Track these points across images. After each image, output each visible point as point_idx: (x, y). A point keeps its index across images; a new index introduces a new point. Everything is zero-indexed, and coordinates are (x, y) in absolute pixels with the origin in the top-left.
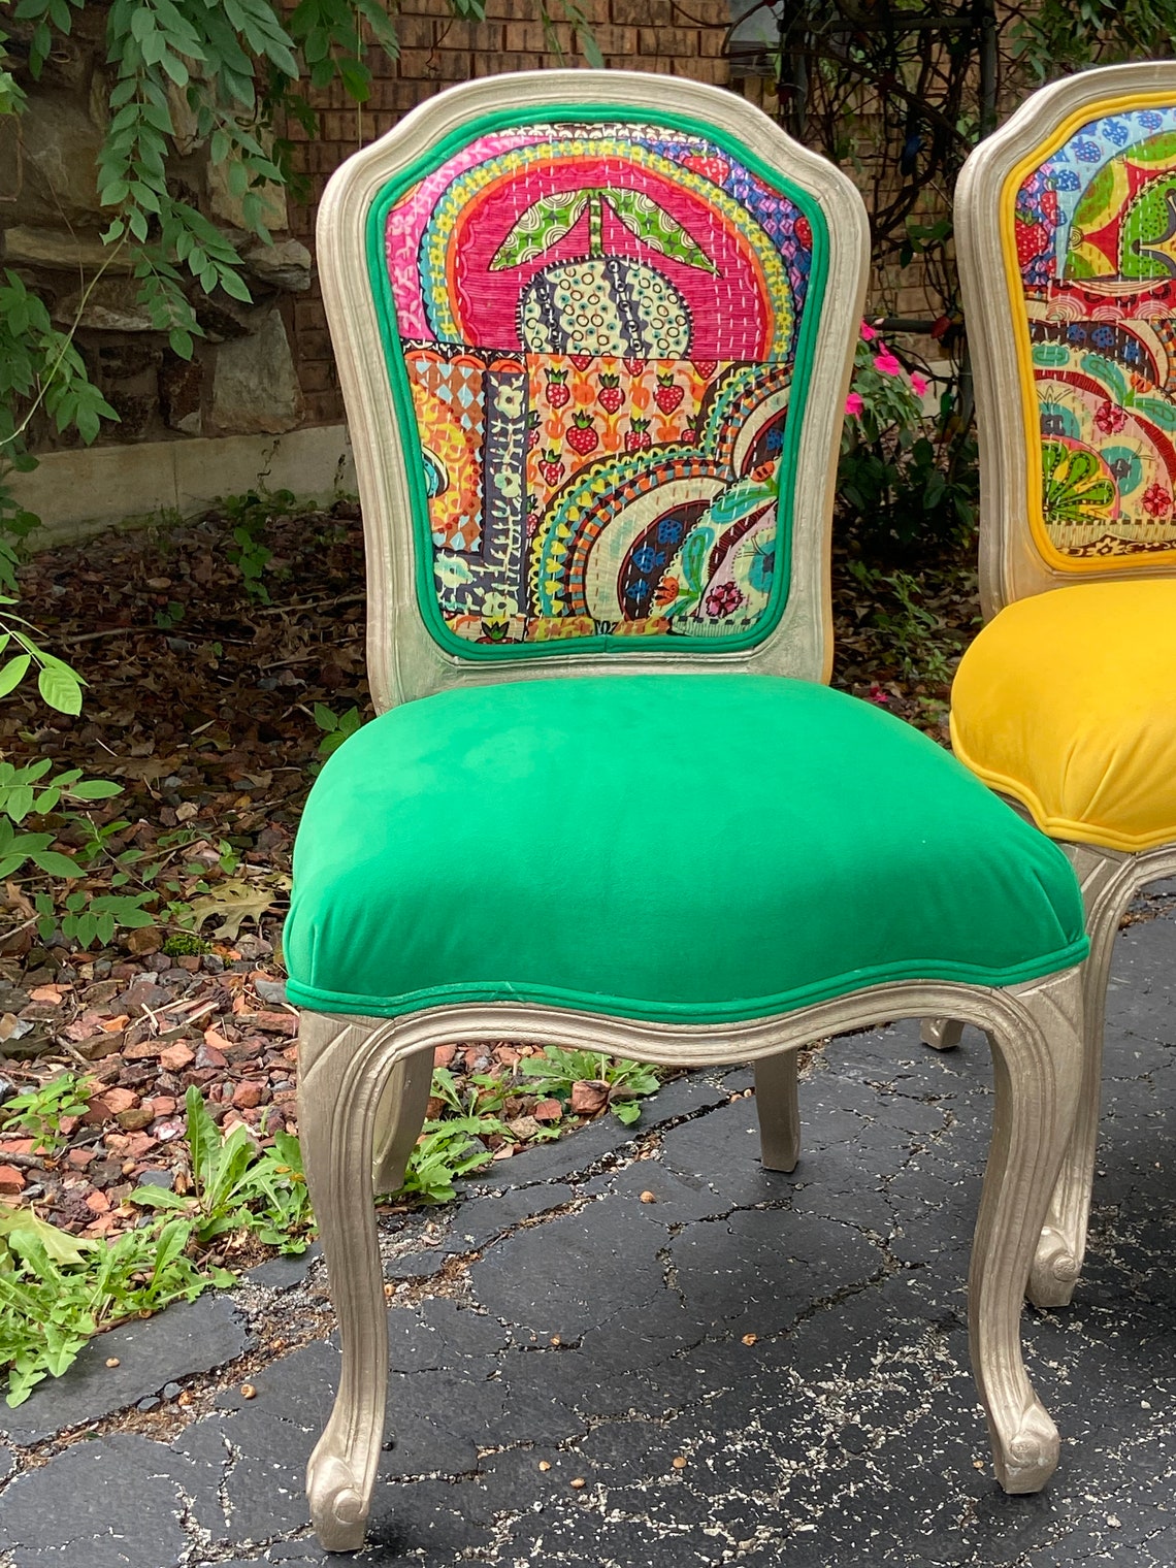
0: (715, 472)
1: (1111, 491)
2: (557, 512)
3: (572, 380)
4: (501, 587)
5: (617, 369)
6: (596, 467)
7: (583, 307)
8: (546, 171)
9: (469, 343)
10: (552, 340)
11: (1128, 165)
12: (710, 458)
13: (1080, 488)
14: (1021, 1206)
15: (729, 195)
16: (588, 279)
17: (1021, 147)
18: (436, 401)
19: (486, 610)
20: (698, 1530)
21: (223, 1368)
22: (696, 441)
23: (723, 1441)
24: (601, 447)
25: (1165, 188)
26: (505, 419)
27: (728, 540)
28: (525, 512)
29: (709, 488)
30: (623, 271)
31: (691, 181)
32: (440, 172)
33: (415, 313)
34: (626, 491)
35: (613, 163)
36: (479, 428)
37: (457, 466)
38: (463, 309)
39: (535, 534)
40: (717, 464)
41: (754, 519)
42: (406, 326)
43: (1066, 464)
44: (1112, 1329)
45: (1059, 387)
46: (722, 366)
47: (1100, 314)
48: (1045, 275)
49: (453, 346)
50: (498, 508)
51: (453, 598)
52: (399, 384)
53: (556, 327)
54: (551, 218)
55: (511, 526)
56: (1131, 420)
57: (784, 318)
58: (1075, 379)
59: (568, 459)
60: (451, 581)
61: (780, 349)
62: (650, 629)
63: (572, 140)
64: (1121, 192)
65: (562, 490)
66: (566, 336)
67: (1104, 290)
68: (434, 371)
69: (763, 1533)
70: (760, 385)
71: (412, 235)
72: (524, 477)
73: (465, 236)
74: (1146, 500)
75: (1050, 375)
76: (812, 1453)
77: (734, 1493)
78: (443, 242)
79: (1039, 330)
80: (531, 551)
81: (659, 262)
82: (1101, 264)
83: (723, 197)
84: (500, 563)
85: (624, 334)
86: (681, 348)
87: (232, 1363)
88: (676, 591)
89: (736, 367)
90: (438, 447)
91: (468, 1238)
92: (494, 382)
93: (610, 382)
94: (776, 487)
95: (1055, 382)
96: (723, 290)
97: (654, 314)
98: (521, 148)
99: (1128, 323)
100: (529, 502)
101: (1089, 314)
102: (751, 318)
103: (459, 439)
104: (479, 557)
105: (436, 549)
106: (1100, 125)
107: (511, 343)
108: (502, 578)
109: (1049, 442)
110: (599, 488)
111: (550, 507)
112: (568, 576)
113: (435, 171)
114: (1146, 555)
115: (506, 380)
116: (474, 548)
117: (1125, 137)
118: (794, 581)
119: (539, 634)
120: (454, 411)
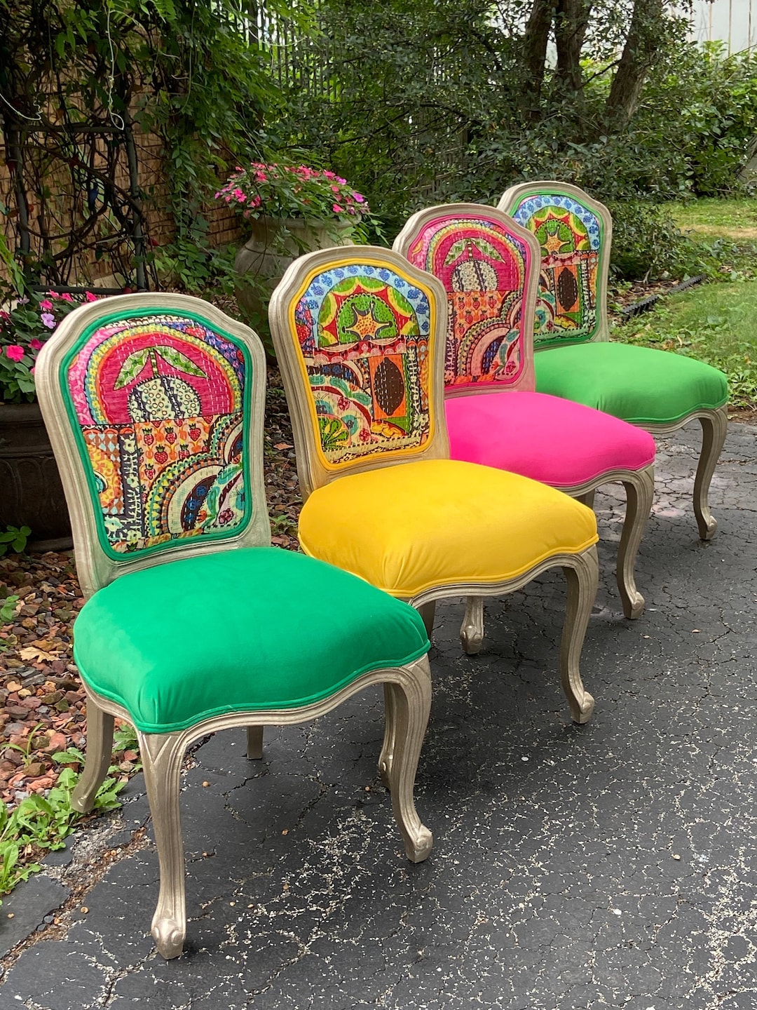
0: (218, 463)
1: (347, 434)
2: (154, 490)
3: (154, 432)
4: (134, 527)
5: (172, 424)
6: (169, 468)
7: (154, 400)
8: (129, 342)
9: (110, 423)
10: (143, 417)
11: (335, 295)
12: (215, 457)
13: (335, 435)
14: (412, 749)
15: (208, 344)
16: (154, 387)
17: (292, 292)
18: (99, 451)
19: (128, 539)
20: (307, 910)
21: (64, 905)
22: (208, 451)
23: (298, 875)
24: (169, 459)
25: (350, 303)
26: (129, 454)
27: (226, 491)
28: (141, 493)
29: (215, 470)
30: (169, 382)
31: (190, 339)
32: (85, 349)
33: (86, 413)
34: (181, 476)
35: (156, 335)
36: (119, 460)
37: (111, 478)
38: (106, 409)
39: (146, 501)
40: (218, 459)
41: (236, 480)
42: (82, 419)
43: (329, 426)
44: (422, 791)
45: (322, 393)
46: (215, 417)
47: (334, 360)
48: (311, 346)
49: (104, 425)
50: (130, 493)
51: (114, 536)
52: (81, 445)
53: (145, 410)
54: (135, 362)
55: (136, 500)
56: (352, 403)
57: (237, 393)
58: (328, 389)
59: (157, 467)
60: (113, 529)
61: (238, 406)
62: (194, 533)
63: (137, 326)
64: (334, 307)
65: (155, 480)
66: (149, 413)
67: (334, 350)
68: (97, 438)
69: (332, 903)
70: (231, 423)
71: (80, 380)
72: (139, 479)
73: (102, 376)
74: (361, 435)
75: (318, 388)
76: (335, 869)
77: (314, 893)
78: (93, 380)
79: (312, 370)
80: (145, 509)
81: (183, 376)
82: (332, 340)
83: (205, 345)
84: (133, 517)
85: (173, 409)
86: (197, 412)
87: (66, 901)
88: (206, 515)
89: (221, 417)
90: (102, 471)
91: (136, 822)
92: (122, 439)
93: (169, 431)
94: (242, 465)
95: (320, 391)
96: (211, 385)
97: (184, 399)
98: (117, 333)
99: (345, 362)
100: (142, 488)
101: (330, 361)
102: (224, 395)
103: (111, 466)
104: (124, 516)
105: (104, 515)
106: (320, 278)
107: (127, 420)
108: (134, 523)
109: (321, 417)
110: (170, 477)
111: (151, 489)
112: (161, 517)
113: (82, 349)
114: (361, 458)
115: (127, 437)
116: (122, 512)
117: (331, 282)
118: (254, 503)
119: (149, 545)
120: (108, 454)
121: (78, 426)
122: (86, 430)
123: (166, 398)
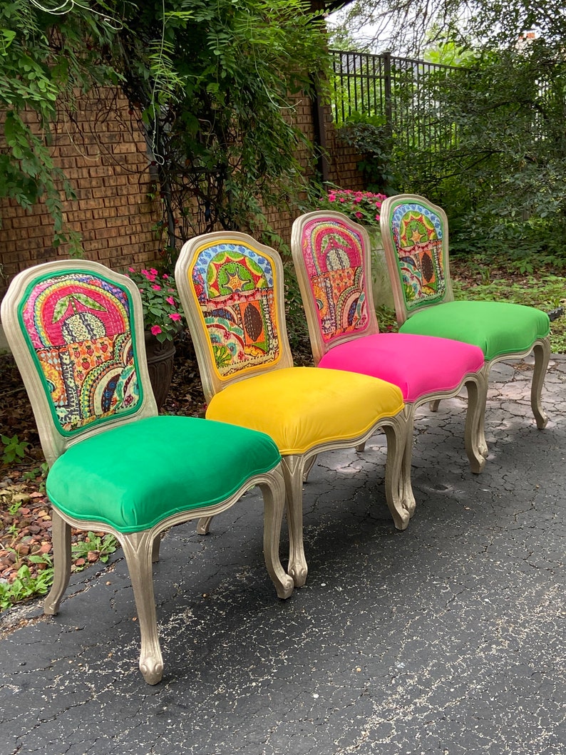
0: (120, 366)
1: (231, 355)
2: (84, 387)
3: (79, 349)
4: (75, 413)
5: (90, 343)
6: (91, 372)
7: (77, 328)
8: (57, 293)
9: (53, 346)
10: (72, 340)
11: (214, 264)
12: (118, 362)
15: (104, 289)
18: (48, 364)
19: (72, 421)
22: (114, 358)
24: (91, 366)
25: (224, 269)
26: (67, 365)
27: (127, 383)
28: (77, 390)
29: (119, 370)
30: (84, 316)
33: (38, 341)
34: (99, 377)
35: (72, 287)
36: (61, 369)
37: (57, 381)
38: (49, 336)
39: (80, 395)
40: (120, 363)
41: (132, 376)
42: (36, 345)
43: (220, 350)
46: (115, 336)
47: (220, 306)
48: (204, 298)
49: (49, 348)
50: (70, 391)
52: (37, 362)
53: (72, 336)
54: (62, 306)
55: (74, 395)
56: (232, 335)
57: (126, 320)
58: (218, 326)
59: (84, 372)
60: (62, 415)
61: (127, 328)
62: (110, 414)
63: (58, 282)
64: (215, 272)
65: (84, 381)
66: (75, 337)
67: (219, 299)
68: (46, 356)
70: (125, 339)
71: (31, 319)
72: (74, 380)
73: (44, 316)
74: (239, 356)
75: (211, 326)
78: (39, 319)
79: (206, 314)
80: (80, 400)
81: (93, 312)
82: (216, 293)
84: (73, 406)
85: (89, 334)
86: (104, 334)
88: (116, 401)
89: (119, 336)
90: (51, 378)
92: (61, 355)
93: (89, 347)
94: (134, 366)
95: (213, 328)
96: (110, 316)
97: (95, 326)
98: (47, 288)
99: (226, 308)
100: (77, 387)
101: (217, 307)
102: (119, 321)
103: (56, 374)
104: (68, 406)
105: (56, 407)
107: (63, 343)
108: (75, 411)
109: (214, 345)
110: (93, 378)
111: (82, 387)
112: (90, 405)
113: (29, 299)
115: (64, 354)
116: (66, 404)
117: (210, 256)
118: (144, 389)
119: (84, 424)
120: (54, 366)
121: (34, 350)
122: (39, 351)
123: (84, 326)
